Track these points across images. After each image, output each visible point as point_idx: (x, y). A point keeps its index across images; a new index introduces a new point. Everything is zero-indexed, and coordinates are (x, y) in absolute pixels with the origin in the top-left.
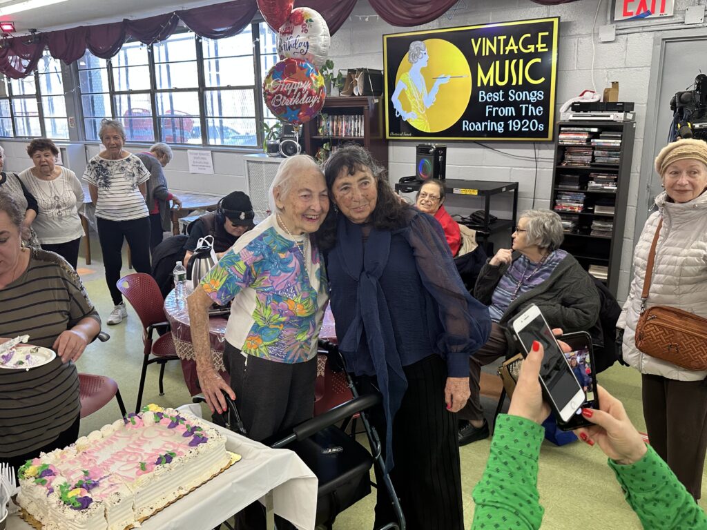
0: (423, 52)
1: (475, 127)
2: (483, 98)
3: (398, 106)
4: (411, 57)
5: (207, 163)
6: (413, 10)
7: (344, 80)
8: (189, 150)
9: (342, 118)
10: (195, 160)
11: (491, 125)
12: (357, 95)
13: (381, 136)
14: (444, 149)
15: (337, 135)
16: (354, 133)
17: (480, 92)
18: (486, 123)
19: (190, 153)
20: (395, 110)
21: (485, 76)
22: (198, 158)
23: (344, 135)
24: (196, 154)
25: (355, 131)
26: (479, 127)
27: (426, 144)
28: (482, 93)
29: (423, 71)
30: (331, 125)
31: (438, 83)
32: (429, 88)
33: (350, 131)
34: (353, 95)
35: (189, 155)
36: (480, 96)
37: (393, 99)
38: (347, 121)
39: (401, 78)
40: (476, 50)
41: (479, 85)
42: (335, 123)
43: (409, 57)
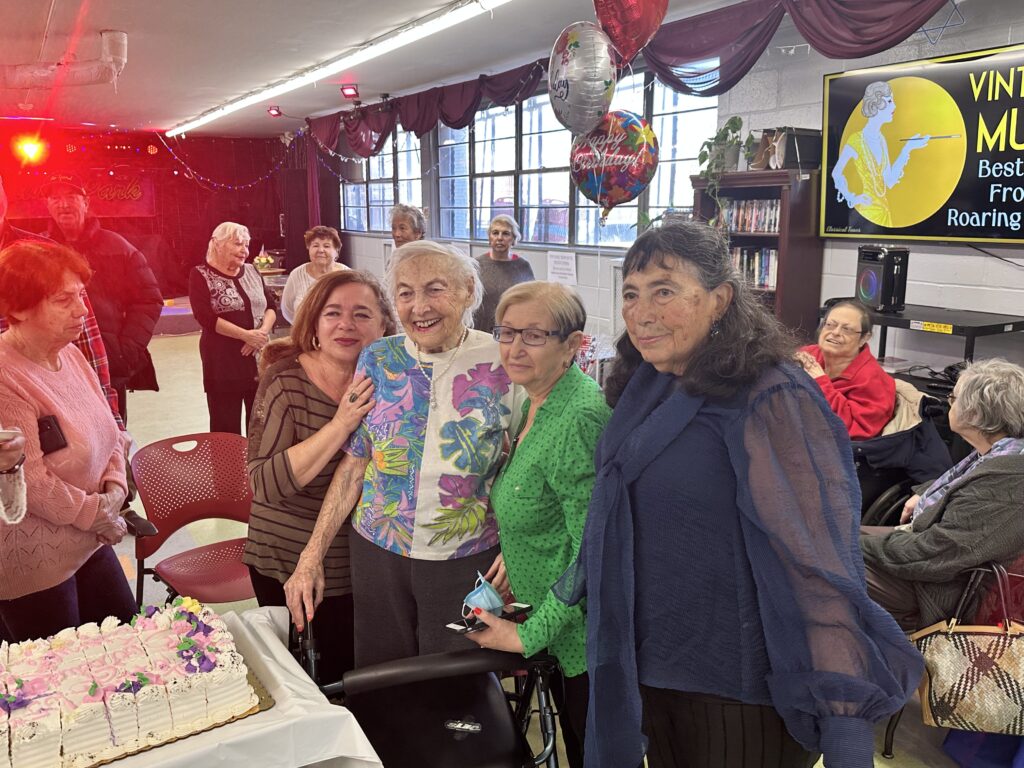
0: (887, 99)
1: (970, 220)
2: (985, 172)
3: (841, 185)
4: (866, 107)
5: (569, 270)
6: (865, 31)
7: (756, 145)
8: (550, 253)
9: (752, 204)
10: (556, 266)
11: (998, 218)
12: (774, 167)
13: (812, 232)
14: (905, 255)
15: (743, 230)
16: (769, 227)
17: (981, 162)
18: (990, 214)
19: (552, 256)
20: (837, 191)
21: (991, 136)
22: (559, 263)
23: (753, 230)
24: (557, 257)
25: (770, 224)
26: (977, 220)
27: (875, 245)
28: (984, 164)
29: (885, 128)
30: (735, 214)
31: (909, 147)
32: (894, 156)
33: (764, 223)
34: (769, 167)
35: (549, 259)
36: (981, 167)
37: (833, 174)
38: (760, 209)
39: (848, 142)
40: (977, 92)
41: (979, 149)
42: (742, 212)
43: (863, 107)
